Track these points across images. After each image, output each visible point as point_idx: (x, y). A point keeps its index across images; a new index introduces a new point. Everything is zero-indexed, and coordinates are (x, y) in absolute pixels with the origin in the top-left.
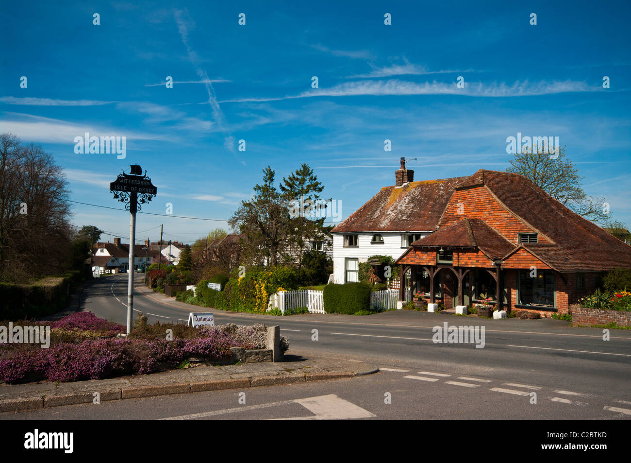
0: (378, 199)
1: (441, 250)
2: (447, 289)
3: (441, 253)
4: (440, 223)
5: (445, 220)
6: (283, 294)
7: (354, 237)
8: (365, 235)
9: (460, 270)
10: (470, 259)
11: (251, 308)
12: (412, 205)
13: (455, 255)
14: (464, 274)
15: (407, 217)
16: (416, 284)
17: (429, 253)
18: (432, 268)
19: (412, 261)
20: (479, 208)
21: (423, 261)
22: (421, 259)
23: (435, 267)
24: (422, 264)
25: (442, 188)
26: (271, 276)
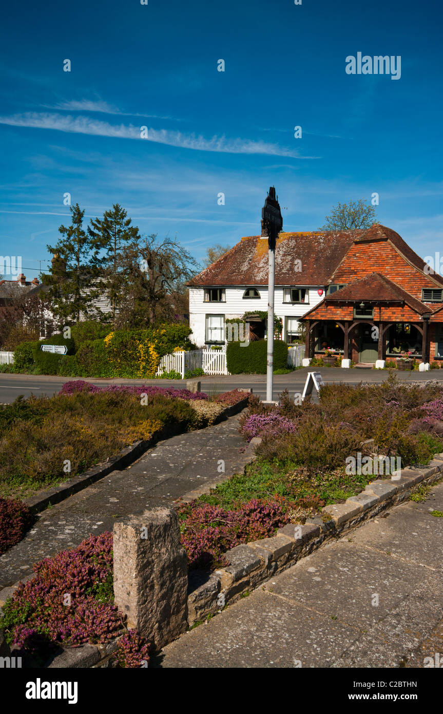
0: (241, 250)
1: (362, 304)
2: (355, 344)
3: (361, 307)
4: (333, 277)
5: (340, 274)
6: (183, 354)
7: (218, 291)
8: (235, 288)
9: (381, 325)
10: (394, 313)
11: (132, 372)
12: (289, 258)
13: (376, 311)
14: (385, 329)
15: (288, 270)
16: (318, 340)
17: (344, 307)
18: (347, 324)
19: (322, 316)
20: (381, 262)
21: (337, 316)
22: (333, 314)
23: (350, 323)
24: (335, 319)
25: (321, 241)
26: (164, 335)
